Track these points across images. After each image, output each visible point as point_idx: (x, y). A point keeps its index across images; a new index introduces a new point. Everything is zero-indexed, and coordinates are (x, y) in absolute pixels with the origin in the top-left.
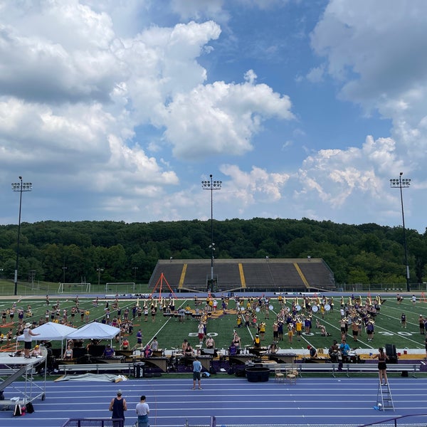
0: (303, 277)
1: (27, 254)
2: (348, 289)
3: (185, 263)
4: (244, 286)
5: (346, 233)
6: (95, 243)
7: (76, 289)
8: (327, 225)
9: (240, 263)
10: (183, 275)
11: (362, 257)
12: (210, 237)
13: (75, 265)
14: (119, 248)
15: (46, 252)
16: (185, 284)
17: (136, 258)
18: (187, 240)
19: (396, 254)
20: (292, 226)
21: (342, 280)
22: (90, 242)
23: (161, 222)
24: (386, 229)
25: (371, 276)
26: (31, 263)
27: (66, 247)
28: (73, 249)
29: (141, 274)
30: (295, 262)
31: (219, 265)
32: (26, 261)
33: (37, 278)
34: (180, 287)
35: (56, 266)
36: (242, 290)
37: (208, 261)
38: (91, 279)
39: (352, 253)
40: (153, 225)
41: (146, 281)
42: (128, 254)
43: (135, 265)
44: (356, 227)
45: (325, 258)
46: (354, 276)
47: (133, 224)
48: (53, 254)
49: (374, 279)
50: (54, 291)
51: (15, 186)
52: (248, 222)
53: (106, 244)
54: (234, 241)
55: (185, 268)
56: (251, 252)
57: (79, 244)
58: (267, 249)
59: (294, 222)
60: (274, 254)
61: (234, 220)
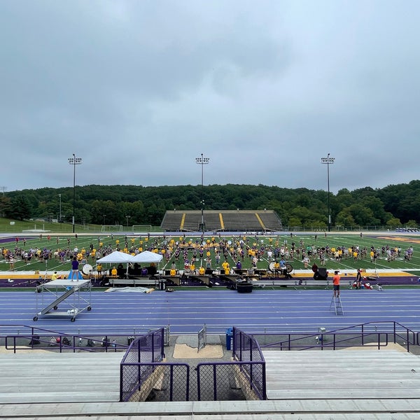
0: (261, 222)
1: (80, 206)
2: (290, 230)
3: (184, 213)
4: (223, 228)
5: (287, 194)
6: (123, 199)
7: (113, 229)
8: (275, 189)
9: (220, 213)
10: (183, 220)
11: (298, 209)
12: (199, 196)
13: (111, 213)
14: (139, 203)
15: (92, 205)
16: (184, 226)
17: (150, 210)
18: (184, 198)
19: (319, 208)
20: (253, 190)
21: (286, 225)
22: (120, 199)
23: (166, 186)
24: (312, 192)
25: (303, 222)
26: (82, 212)
27: (105, 202)
28: (110, 204)
29: (154, 220)
30: (256, 212)
31: (207, 215)
32: (79, 211)
33: (87, 222)
34: (181, 228)
35: (98, 214)
36: (222, 231)
37: (199, 212)
38: (122, 222)
39: (291, 207)
40: (161, 188)
41: (159, 224)
42: (145, 207)
43: (150, 214)
44: (294, 190)
45: (275, 210)
46: (292, 221)
47: (148, 187)
48: (96, 206)
49: (305, 224)
50: (98, 231)
51: (71, 160)
52: (224, 186)
53: (131, 200)
54: (214, 199)
55: (184, 215)
56: (226, 206)
57: (112, 200)
58: (236, 204)
59: (254, 186)
60: (241, 208)
61: (214, 185)
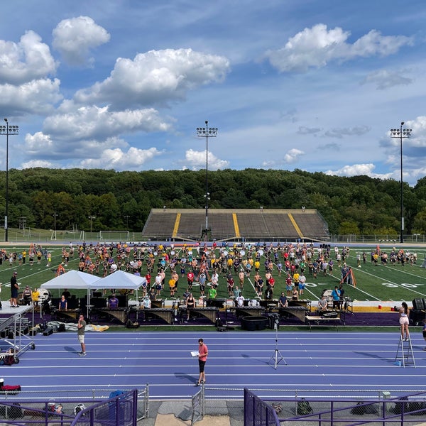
0: (297, 228)
1: (18, 200)
2: (341, 240)
3: (179, 212)
4: (238, 235)
5: (338, 185)
6: (86, 191)
7: (67, 236)
8: (318, 177)
9: (234, 212)
10: (177, 224)
11: (354, 209)
12: (202, 187)
13: (66, 212)
14: (110, 196)
15: (36, 199)
16: (180, 232)
17: (127, 207)
18: (180, 190)
19: (387, 206)
20: (285, 178)
21: (336, 231)
22: (81, 189)
23: (152, 172)
24: (377, 181)
25: (360, 226)
26: (21, 210)
27: (56, 194)
28: (64, 197)
29: (135, 223)
30: (289, 212)
31: (213, 215)
32: (15, 208)
33: (29, 225)
34: (174, 236)
35: (46, 213)
36: (236, 240)
37: (202, 211)
38: (83, 226)
39: (344, 204)
40: (143, 174)
41: (139, 230)
42: (119, 202)
43: (127, 213)
44: (348, 179)
45: (318, 208)
46: (345, 227)
47: (124, 173)
48: (43, 200)
49: (366, 229)
50: (46, 238)
51: (1, 128)
52: (240, 172)
53: (96, 192)
54: (226, 191)
55: (178, 217)
56: (243, 202)
57: (69, 192)
58: (258, 199)
59: (286, 173)
60: (267, 205)
61: (226, 171)
